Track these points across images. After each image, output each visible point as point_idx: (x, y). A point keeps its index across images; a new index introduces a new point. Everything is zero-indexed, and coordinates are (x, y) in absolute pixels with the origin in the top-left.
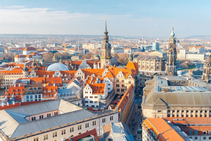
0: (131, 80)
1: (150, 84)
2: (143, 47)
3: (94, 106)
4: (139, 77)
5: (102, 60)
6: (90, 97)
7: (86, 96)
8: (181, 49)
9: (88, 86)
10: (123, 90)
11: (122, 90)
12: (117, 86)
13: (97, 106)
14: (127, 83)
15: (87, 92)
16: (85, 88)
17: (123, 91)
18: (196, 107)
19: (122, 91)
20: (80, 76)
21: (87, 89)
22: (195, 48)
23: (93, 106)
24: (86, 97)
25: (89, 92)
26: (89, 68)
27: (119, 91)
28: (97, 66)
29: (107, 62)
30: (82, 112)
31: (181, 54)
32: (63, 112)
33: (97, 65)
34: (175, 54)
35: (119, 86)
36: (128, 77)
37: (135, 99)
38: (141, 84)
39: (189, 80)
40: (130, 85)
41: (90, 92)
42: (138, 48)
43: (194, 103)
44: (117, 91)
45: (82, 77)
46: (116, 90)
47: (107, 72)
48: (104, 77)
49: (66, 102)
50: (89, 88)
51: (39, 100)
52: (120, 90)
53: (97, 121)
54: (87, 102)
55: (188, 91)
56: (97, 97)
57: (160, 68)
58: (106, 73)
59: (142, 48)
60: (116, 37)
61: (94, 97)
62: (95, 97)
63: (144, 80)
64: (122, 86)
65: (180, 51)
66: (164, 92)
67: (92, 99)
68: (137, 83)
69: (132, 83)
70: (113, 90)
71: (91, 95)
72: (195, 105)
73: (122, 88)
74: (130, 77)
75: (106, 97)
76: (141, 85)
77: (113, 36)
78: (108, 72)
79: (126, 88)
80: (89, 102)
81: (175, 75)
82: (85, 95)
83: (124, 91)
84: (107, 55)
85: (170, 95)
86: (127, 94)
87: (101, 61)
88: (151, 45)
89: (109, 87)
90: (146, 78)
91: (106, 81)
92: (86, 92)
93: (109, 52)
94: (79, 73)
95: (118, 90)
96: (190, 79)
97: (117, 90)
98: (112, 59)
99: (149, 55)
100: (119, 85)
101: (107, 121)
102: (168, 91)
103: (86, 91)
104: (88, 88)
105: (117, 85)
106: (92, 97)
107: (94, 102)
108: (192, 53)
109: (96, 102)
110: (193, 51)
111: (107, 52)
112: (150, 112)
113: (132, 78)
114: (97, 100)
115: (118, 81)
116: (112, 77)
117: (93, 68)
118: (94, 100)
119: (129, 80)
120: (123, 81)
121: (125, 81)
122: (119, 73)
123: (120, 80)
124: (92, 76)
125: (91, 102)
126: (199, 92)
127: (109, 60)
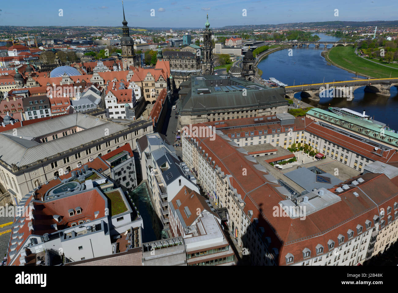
0: (163, 83)
1: (186, 86)
2: (172, 41)
3: (121, 117)
4: (171, 79)
5: (124, 59)
6: (115, 107)
8: (217, 42)
9: (110, 94)
12: (146, 92)
14: (159, 87)
15: (110, 101)
16: (107, 97)
18: (237, 108)
19: (153, 97)
20: (97, 82)
21: (109, 97)
22: (231, 40)
23: (120, 118)
24: (109, 107)
25: (112, 101)
26: (108, 70)
27: (149, 97)
28: (118, 68)
29: (130, 62)
30: (108, 126)
31: (217, 49)
32: (84, 128)
33: (118, 66)
35: (148, 91)
36: (159, 80)
39: (228, 79)
40: (162, 89)
41: (115, 101)
42: (166, 43)
43: (235, 104)
44: (147, 97)
45: (101, 83)
46: (145, 96)
47: (132, 75)
48: (129, 80)
49: (84, 116)
50: (112, 97)
51: (47, 116)
52: (151, 96)
54: (112, 113)
55: (228, 91)
56: (123, 107)
57: (195, 66)
58: (130, 76)
59: (171, 43)
60: (136, 28)
61: (119, 107)
62: (121, 107)
64: (153, 91)
65: (216, 44)
66: (203, 94)
67: (117, 110)
68: (170, 86)
69: (164, 86)
70: (143, 96)
71: (116, 104)
72: (236, 106)
74: (161, 79)
75: (134, 105)
77: (133, 28)
78: (133, 74)
79: (158, 93)
80: (114, 113)
82: (108, 105)
83: (156, 96)
84: (129, 53)
85: (209, 96)
87: (123, 61)
88: (182, 39)
89: (137, 93)
91: (132, 86)
92: (108, 102)
93: (131, 49)
94: (95, 78)
96: (230, 78)
97: (147, 95)
98: (136, 57)
99: (181, 50)
101: (140, 133)
102: (206, 93)
103: (109, 100)
104: (110, 97)
105: (146, 90)
106: (117, 107)
107: (120, 113)
108: (229, 48)
109: (123, 112)
110: (230, 44)
111: (129, 49)
112: (188, 118)
113: (164, 80)
114: (124, 109)
115: (147, 84)
116: (140, 80)
117: (112, 70)
118: (120, 110)
119: (160, 83)
120: (153, 85)
121: (155, 84)
122: (148, 75)
123: (150, 84)
124: (113, 81)
125: (117, 113)
126: (239, 92)
127: (132, 59)
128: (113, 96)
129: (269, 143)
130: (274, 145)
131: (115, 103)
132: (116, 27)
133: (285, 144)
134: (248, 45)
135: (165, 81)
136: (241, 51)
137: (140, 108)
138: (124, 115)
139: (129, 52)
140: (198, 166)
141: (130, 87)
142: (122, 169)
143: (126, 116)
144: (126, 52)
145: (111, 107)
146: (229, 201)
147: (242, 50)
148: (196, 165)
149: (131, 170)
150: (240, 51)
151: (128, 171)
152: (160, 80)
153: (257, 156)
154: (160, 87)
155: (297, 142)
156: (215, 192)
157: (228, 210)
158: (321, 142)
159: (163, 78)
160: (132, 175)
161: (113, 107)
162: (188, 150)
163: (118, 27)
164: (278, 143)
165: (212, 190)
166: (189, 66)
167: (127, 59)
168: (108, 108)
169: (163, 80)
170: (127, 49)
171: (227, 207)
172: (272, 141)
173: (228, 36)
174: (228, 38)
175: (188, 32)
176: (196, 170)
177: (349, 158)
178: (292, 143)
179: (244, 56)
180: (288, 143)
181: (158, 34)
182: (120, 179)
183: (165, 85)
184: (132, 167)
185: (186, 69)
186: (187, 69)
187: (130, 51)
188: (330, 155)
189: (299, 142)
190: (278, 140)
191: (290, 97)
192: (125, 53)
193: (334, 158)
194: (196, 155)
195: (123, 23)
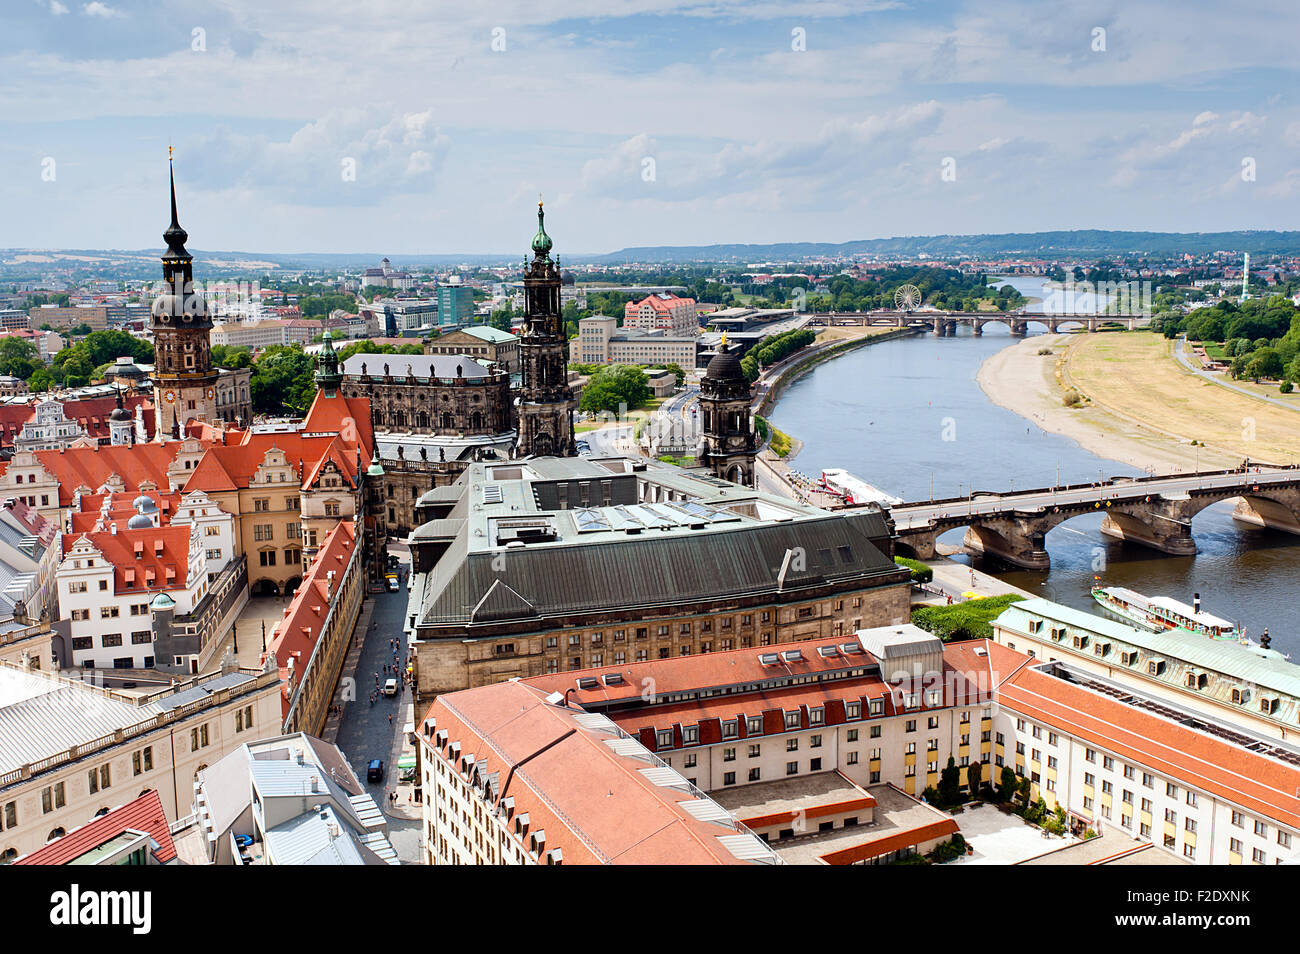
0: (338, 496)
1: (442, 511)
2: (387, 310)
3: (131, 659)
4: (379, 477)
5: (164, 391)
6: (105, 613)
7: (79, 606)
9: (83, 546)
10: (298, 552)
11: (288, 553)
12: (259, 538)
13: (149, 661)
14: (318, 514)
15: (83, 587)
16: (69, 564)
17: (298, 561)
19: (288, 562)
20: (27, 493)
21: (77, 563)
23: (124, 664)
24: (75, 614)
25: (93, 584)
26: (85, 441)
27: (273, 563)
28: (133, 430)
29: (191, 404)
31: (586, 343)
33: (134, 422)
34: (562, 342)
35: (270, 535)
36: (323, 483)
37: (365, 598)
38: (392, 512)
39: (637, 474)
40: (333, 525)
41: (103, 585)
42: (363, 318)
43: (670, 589)
44: (263, 563)
45: (45, 499)
46: (254, 558)
47: (196, 463)
48: (181, 486)
50: (91, 563)
52: (280, 557)
53: (159, 741)
54: (85, 643)
55: (637, 530)
56: (144, 608)
57: (489, 420)
58: (188, 465)
59: (382, 318)
61: (125, 609)
62: (134, 609)
63: (410, 493)
64: (291, 534)
65: (582, 325)
66: (521, 543)
67: (111, 626)
68: (373, 511)
69: (342, 511)
70: (241, 558)
71: (109, 599)
73: (291, 540)
74: (331, 477)
75: (198, 602)
76: (392, 518)
77: (212, 256)
78: (200, 459)
79: (313, 541)
80: (97, 642)
81: (566, 451)
82: (68, 603)
83: (303, 555)
84: (189, 363)
85: (551, 556)
86: (321, 575)
87: (157, 398)
88: (433, 301)
89: (213, 543)
90: (420, 480)
91: (192, 513)
92: (72, 588)
93: (198, 349)
94: (19, 478)
95: (267, 558)
96: (643, 468)
97: (263, 555)
98: (218, 383)
100: (269, 528)
101: (217, 735)
102: (538, 540)
103: (77, 580)
104: (84, 564)
105: (258, 530)
106: (115, 613)
107: (127, 639)
108: (643, 338)
109: (139, 638)
110: (644, 324)
111: (188, 347)
112: (454, 658)
113: (345, 483)
114: (144, 623)
115: (266, 503)
116: (231, 486)
117: (105, 442)
118: (127, 625)
119: (326, 496)
120: (294, 504)
121: (303, 501)
122: (269, 461)
123: (277, 503)
124: (108, 491)
125: (112, 640)
126: (688, 531)
127: (201, 389)
128: (99, 562)
129: (835, 772)
130: (860, 775)
131: (104, 592)
132: (139, 253)
133: (910, 771)
134: (724, 327)
135: (349, 485)
136: (694, 351)
137: (224, 612)
138: (148, 650)
139: (189, 359)
141: (181, 516)
143: (152, 654)
144: (176, 359)
145: (86, 614)
147: (701, 348)
150: (689, 352)
152: (327, 481)
153: (784, 833)
154: (323, 512)
155: (964, 761)
158: (1072, 754)
159: (338, 471)
161: (95, 614)
162: (449, 813)
163: (150, 251)
164: (875, 766)
166: (459, 420)
167: (176, 391)
168: (70, 616)
169: (339, 482)
170: (180, 348)
172: (845, 759)
173: (635, 287)
174: (636, 299)
175: (461, 275)
177: (1203, 828)
179: (703, 373)
180: (921, 768)
181: (325, 280)
183: (347, 503)
185: (447, 431)
186: (453, 431)
187: (193, 356)
188: (1117, 820)
189: (974, 758)
190: (875, 755)
191: (919, 549)
192: (170, 365)
193: (1136, 831)
194: (486, 837)
195: (167, 237)
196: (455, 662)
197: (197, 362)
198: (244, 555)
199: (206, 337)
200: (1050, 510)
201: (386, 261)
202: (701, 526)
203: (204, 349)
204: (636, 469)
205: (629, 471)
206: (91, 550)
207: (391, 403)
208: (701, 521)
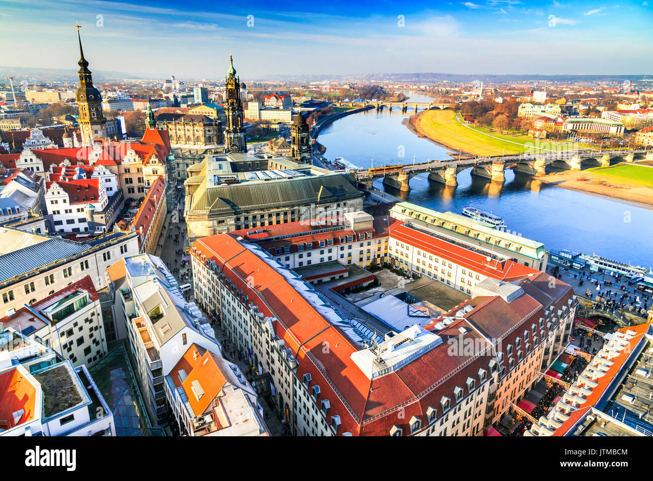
0: (157, 167)
1: (198, 172)
2: (174, 96)
4: (173, 160)
5: (84, 126)
6: (66, 211)
7: (56, 209)
8: (251, 100)
9: (55, 187)
10: (143, 188)
11: (139, 189)
12: (127, 182)
13: (86, 229)
14: (150, 174)
15: (56, 202)
16: (49, 193)
17: (143, 191)
18: (284, 207)
19: (139, 191)
20: (30, 166)
21: (53, 193)
22: (275, 98)
23: (77, 230)
24: (54, 213)
25: (60, 201)
26: (52, 145)
27: (133, 192)
28: (73, 142)
29: (96, 132)
30: (48, 247)
31: (251, 111)
33: (73, 138)
34: (241, 110)
35: (131, 182)
36: (151, 162)
38: (179, 173)
39: (269, 159)
40: (156, 178)
41: (65, 201)
42: (165, 99)
43: (280, 200)
44: (129, 192)
45: (38, 168)
46: (126, 190)
48: (94, 163)
50: (59, 193)
52: (136, 190)
53: (91, 259)
54: (60, 223)
55: (268, 180)
56: (82, 210)
57: (215, 139)
59: (172, 99)
61: (75, 211)
62: (78, 210)
63: (185, 166)
64: (140, 181)
65: (249, 104)
66: (226, 184)
67: (70, 216)
68: (171, 173)
69: (159, 173)
70: (120, 190)
71: (67, 206)
72: (282, 203)
73: (140, 184)
74: (154, 160)
75: (104, 207)
76: (179, 176)
79: (149, 184)
80: (64, 222)
81: (243, 151)
82: (50, 209)
83: (145, 190)
84: (94, 115)
85: (237, 189)
86: (152, 196)
87: (81, 129)
88: (192, 93)
89: (109, 185)
90: (189, 161)
91: (99, 174)
92: (52, 202)
93: (97, 109)
94: (26, 160)
95: (131, 190)
96: (271, 157)
97: (129, 189)
98: (107, 123)
99: (190, 113)
100: (131, 179)
101: (113, 255)
102: (233, 183)
103: (54, 199)
104: (56, 193)
105: (126, 179)
106: (71, 211)
107: (76, 221)
108: (271, 109)
109: (81, 221)
110: (272, 104)
111: (93, 109)
112: (202, 225)
113: (160, 162)
114: (83, 215)
115: (129, 170)
116: (114, 163)
117: (61, 146)
118: (76, 216)
119: (153, 167)
120: (140, 170)
121: (144, 169)
123: (134, 170)
124: (64, 165)
125: (70, 222)
126: (287, 180)
127: (99, 126)
128: (62, 193)
129: (336, 260)
130: (344, 261)
131: (65, 204)
133: (361, 260)
135: (162, 163)
136: (290, 115)
138: (85, 225)
140: (220, 307)
141: (95, 175)
142: (76, 324)
143: (87, 227)
144: (88, 114)
145: (58, 212)
146: (273, 362)
148: (217, 305)
149: (93, 325)
151: (87, 326)
153: (319, 281)
154: (153, 173)
155: (379, 256)
156: (250, 347)
157: (273, 376)
158: (413, 253)
159: (157, 158)
160: (96, 334)
161: (63, 212)
162: (203, 279)
164: (349, 258)
165: (245, 346)
167: (89, 126)
168: (52, 213)
169: (156, 162)
170: (89, 110)
171: (270, 372)
172: (339, 256)
173: (270, 90)
175: (203, 83)
176: (218, 314)
177: (453, 275)
178: (372, 257)
180: (365, 258)
182: (71, 343)
183: (162, 170)
184: (94, 318)
185: (198, 143)
187: (95, 113)
188: (426, 273)
189: (382, 255)
190: (350, 255)
191: (367, 186)
192: (86, 116)
193: (432, 277)
194: (216, 287)
195: (80, 64)
196: (203, 227)
197: (97, 115)
198: (122, 189)
199: (100, 105)
200: (411, 172)
201: (173, 77)
202: (291, 178)
203: (100, 110)
204: (269, 157)
205: (266, 158)
206: (58, 188)
207: (176, 132)
208: (292, 176)
